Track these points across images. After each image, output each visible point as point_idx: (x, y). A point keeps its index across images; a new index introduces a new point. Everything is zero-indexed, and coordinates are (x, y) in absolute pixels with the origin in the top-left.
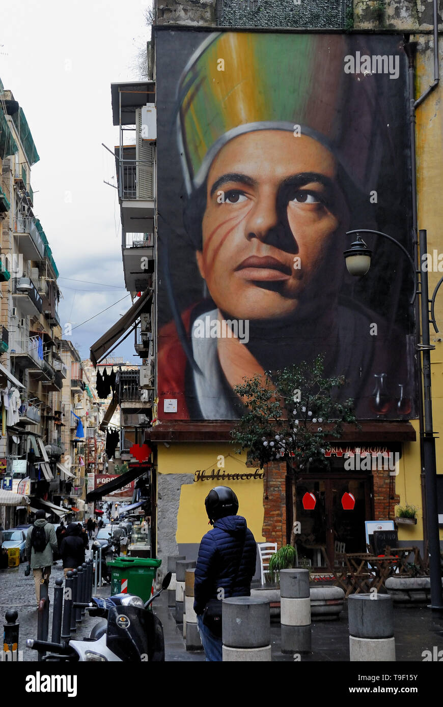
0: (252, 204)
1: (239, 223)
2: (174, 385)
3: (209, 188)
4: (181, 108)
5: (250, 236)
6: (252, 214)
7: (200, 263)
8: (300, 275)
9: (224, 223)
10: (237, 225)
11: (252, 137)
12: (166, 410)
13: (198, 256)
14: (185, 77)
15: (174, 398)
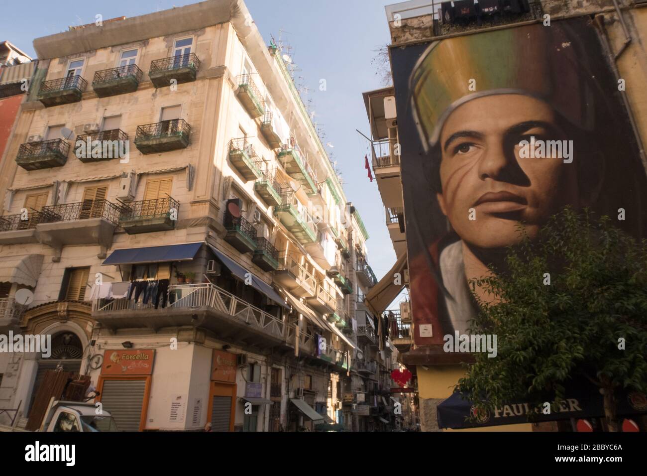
0: (481, 152)
1: (472, 167)
2: (427, 310)
3: (443, 144)
4: (413, 93)
5: (484, 176)
6: (483, 159)
7: (441, 203)
8: (536, 203)
9: (459, 169)
10: (470, 169)
11: (475, 103)
12: (422, 335)
13: (439, 198)
14: (416, 72)
15: (429, 323)
